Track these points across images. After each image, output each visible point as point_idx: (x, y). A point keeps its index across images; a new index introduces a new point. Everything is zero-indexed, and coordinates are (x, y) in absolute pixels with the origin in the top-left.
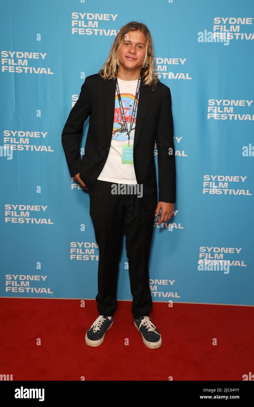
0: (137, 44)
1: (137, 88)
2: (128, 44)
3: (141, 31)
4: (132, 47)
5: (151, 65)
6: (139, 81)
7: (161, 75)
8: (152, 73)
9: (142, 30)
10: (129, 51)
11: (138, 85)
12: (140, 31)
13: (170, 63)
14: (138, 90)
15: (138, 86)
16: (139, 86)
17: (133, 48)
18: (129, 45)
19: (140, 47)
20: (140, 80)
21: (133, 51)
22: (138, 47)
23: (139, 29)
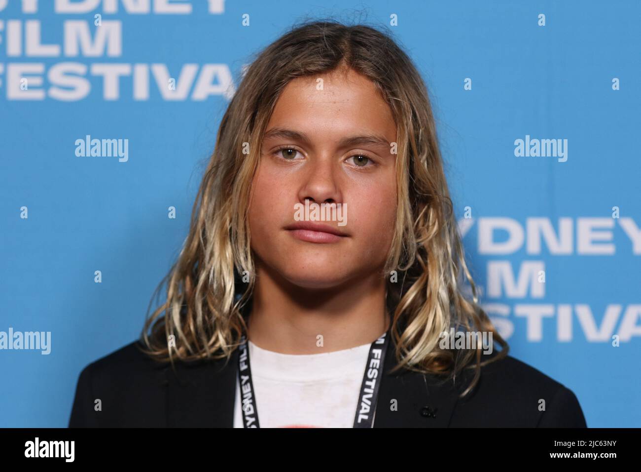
0: (346, 145)
1: (362, 393)
2: (294, 151)
3: (359, 70)
4: (314, 166)
5: (437, 252)
6: (371, 356)
7: (511, 317)
8: (444, 295)
9: (364, 65)
10: (304, 194)
11: (366, 378)
12: (352, 73)
13: (561, 247)
14: (366, 408)
15: (364, 386)
16: (373, 384)
17: (324, 171)
18: (298, 156)
19: (361, 160)
20: (378, 352)
21: (320, 188)
22: (351, 161)
23: (344, 64)
